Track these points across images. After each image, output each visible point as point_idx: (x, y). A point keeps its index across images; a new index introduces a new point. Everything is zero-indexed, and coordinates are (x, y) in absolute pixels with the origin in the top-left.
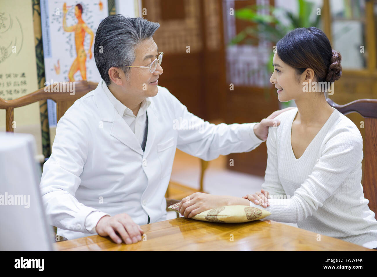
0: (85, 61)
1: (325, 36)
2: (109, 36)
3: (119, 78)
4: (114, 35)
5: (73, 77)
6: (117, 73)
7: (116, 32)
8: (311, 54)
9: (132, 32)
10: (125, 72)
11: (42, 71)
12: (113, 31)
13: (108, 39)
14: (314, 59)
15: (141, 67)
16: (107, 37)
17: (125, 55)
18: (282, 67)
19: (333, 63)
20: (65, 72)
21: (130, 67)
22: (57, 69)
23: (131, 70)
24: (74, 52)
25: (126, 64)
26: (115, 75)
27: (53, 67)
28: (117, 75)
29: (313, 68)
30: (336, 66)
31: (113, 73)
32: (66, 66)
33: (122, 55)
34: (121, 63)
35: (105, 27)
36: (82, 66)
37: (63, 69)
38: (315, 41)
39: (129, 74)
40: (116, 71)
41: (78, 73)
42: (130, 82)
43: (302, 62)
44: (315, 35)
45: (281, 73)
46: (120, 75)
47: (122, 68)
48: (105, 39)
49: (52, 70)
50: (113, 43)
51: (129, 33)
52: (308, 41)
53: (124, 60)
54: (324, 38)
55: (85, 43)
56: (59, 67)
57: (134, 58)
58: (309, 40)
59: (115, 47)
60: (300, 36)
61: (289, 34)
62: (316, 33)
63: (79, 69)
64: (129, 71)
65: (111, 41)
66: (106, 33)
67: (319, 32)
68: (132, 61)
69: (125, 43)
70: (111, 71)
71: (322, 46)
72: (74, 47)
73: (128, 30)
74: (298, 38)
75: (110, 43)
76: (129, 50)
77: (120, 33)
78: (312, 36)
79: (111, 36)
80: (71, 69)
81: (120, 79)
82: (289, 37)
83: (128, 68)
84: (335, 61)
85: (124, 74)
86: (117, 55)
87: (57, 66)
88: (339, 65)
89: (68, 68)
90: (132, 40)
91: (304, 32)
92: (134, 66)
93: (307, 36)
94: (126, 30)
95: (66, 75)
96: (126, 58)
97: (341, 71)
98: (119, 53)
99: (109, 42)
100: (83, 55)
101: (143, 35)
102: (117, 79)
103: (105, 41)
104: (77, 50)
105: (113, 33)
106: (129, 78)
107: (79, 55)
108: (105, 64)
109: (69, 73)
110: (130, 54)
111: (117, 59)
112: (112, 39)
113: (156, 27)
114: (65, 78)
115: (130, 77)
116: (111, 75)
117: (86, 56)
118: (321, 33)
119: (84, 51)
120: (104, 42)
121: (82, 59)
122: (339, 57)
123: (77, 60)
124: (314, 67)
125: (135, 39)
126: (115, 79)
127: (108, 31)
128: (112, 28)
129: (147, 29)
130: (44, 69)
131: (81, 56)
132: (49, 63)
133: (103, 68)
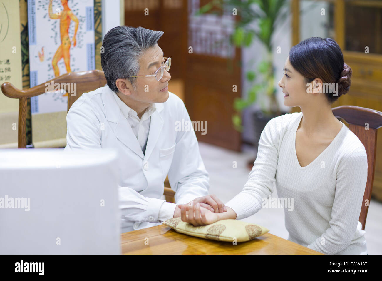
0: (69, 48)
1: (339, 49)
2: (112, 50)
3: (128, 88)
4: (116, 48)
5: (57, 64)
6: (125, 84)
7: (117, 45)
8: (322, 65)
9: (133, 44)
10: (132, 82)
11: (26, 58)
12: (115, 44)
13: (111, 53)
14: (324, 70)
15: (146, 76)
16: (109, 50)
17: (129, 67)
18: (292, 73)
19: (342, 77)
20: (48, 60)
21: (135, 77)
22: (41, 56)
23: (137, 80)
24: (59, 39)
25: (131, 75)
26: (123, 86)
27: (37, 54)
28: (124, 86)
29: (322, 79)
30: (345, 80)
31: (120, 84)
32: (50, 53)
33: (126, 66)
34: (126, 75)
35: (108, 40)
36: (65, 54)
37: (47, 56)
38: (328, 52)
39: (135, 83)
40: (123, 82)
41: (62, 60)
42: (137, 92)
43: (312, 71)
44: (329, 46)
45: (290, 78)
46: (128, 86)
47: (129, 79)
48: (108, 52)
49: (36, 57)
50: (115, 56)
51: (131, 45)
52: (321, 51)
53: (128, 71)
54: (338, 51)
55: (70, 31)
56: (43, 55)
57: (138, 68)
58: (323, 51)
59: (118, 60)
60: (314, 45)
61: (304, 41)
62: (330, 44)
63: (62, 56)
64: (135, 81)
65: (114, 54)
66: (109, 47)
67: (334, 44)
68: (136, 72)
69: (128, 55)
70: (118, 82)
71: (334, 58)
72: (59, 34)
73: (129, 42)
74: (312, 47)
75: (113, 56)
76: (132, 62)
77: (122, 45)
78: (326, 47)
79: (113, 49)
80: (55, 57)
81: (128, 90)
82: (303, 44)
83: (134, 78)
84: (345, 75)
85: (131, 83)
86: (121, 67)
87: (41, 53)
88: (348, 80)
89: (52, 56)
90: (134, 52)
91: (319, 42)
92: (140, 76)
93: (321, 46)
94: (127, 42)
95: (50, 62)
96: (130, 69)
97: (349, 86)
98: (123, 65)
99: (111, 55)
100: (67, 42)
101: (144, 46)
102: (126, 89)
103: (109, 54)
104: (62, 37)
105: (115, 46)
106: (135, 88)
107: (64, 42)
108: (112, 76)
109: (53, 61)
110: (134, 65)
111: (122, 71)
112: (114, 52)
113: (158, 36)
114: (49, 65)
115: (137, 87)
116: (118, 86)
117: (70, 43)
118: (335, 45)
119: (68, 38)
120: (107, 56)
121: (66, 46)
122: (349, 72)
123: (62, 47)
124: (322, 77)
125: (138, 50)
126: (123, 90)
127: (111, 45)
128: (115, 41)
129: (149, 39)
130: (28, 56)
131: (65, 44)
132: (33, 50)
133: (111, 79)
